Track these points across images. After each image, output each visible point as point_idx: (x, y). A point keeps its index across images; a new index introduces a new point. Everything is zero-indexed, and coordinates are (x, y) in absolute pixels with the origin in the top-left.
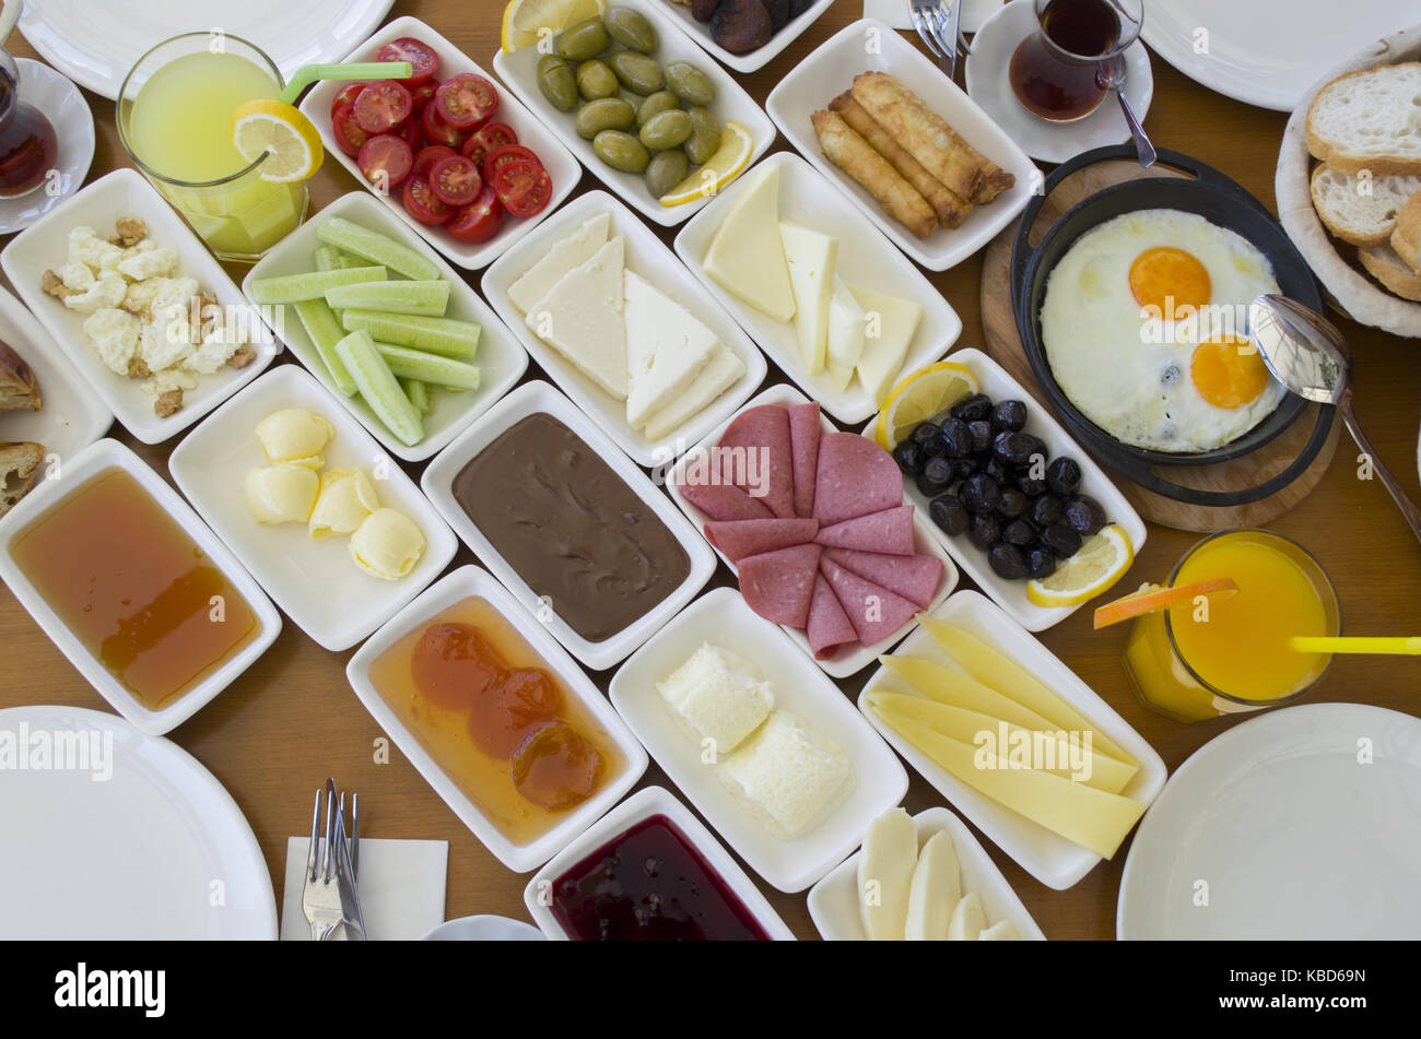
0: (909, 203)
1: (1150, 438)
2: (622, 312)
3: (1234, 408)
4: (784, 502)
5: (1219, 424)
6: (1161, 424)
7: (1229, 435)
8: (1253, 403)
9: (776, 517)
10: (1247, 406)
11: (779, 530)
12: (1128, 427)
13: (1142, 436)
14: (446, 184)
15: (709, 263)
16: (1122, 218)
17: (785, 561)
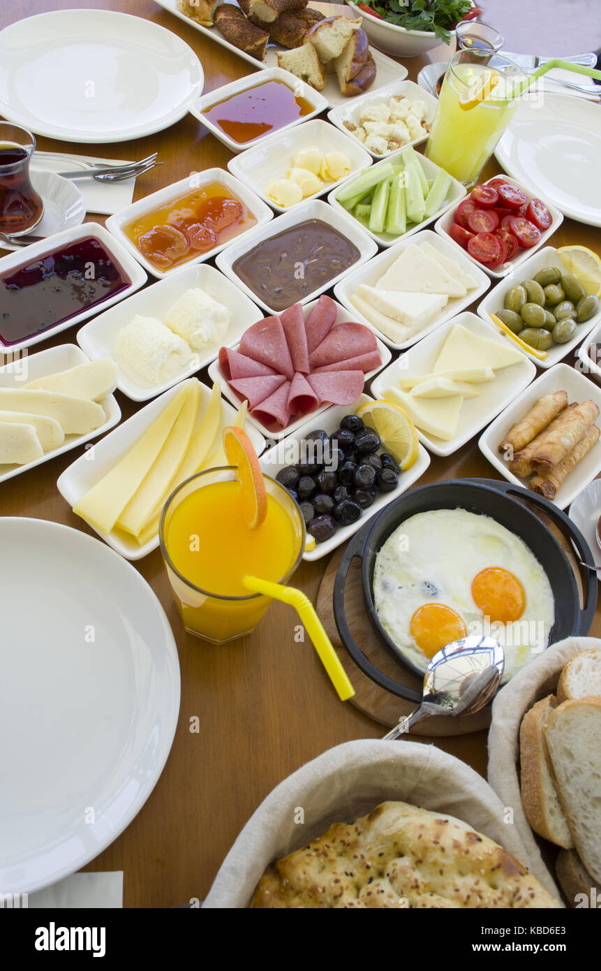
0: (520, 432)
1: (382, 574)
2: (422, 291)
3: (412, 633)
4: (318, 355)
5: (399, 623)
6: (393, 581)
7: (391, 630)
8: (418, 648)
9: (309, 354)
10: (414, 642)
11: (300, 346)
12: (389, 559)
13: (383, 568)
14: (478, 217)
15: (458, 326)
16: (540, 568)
17: (281, 346)
